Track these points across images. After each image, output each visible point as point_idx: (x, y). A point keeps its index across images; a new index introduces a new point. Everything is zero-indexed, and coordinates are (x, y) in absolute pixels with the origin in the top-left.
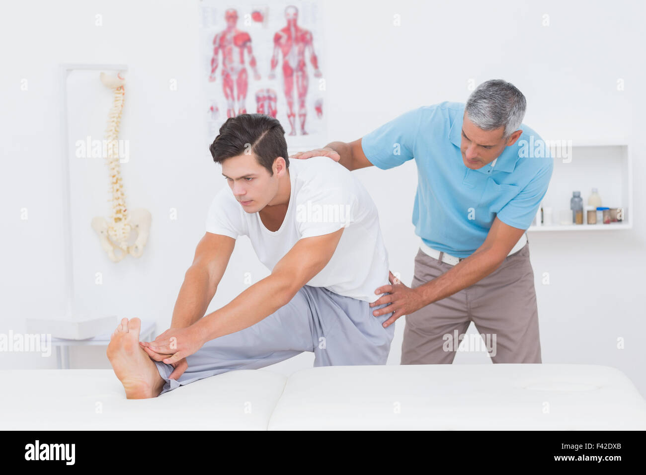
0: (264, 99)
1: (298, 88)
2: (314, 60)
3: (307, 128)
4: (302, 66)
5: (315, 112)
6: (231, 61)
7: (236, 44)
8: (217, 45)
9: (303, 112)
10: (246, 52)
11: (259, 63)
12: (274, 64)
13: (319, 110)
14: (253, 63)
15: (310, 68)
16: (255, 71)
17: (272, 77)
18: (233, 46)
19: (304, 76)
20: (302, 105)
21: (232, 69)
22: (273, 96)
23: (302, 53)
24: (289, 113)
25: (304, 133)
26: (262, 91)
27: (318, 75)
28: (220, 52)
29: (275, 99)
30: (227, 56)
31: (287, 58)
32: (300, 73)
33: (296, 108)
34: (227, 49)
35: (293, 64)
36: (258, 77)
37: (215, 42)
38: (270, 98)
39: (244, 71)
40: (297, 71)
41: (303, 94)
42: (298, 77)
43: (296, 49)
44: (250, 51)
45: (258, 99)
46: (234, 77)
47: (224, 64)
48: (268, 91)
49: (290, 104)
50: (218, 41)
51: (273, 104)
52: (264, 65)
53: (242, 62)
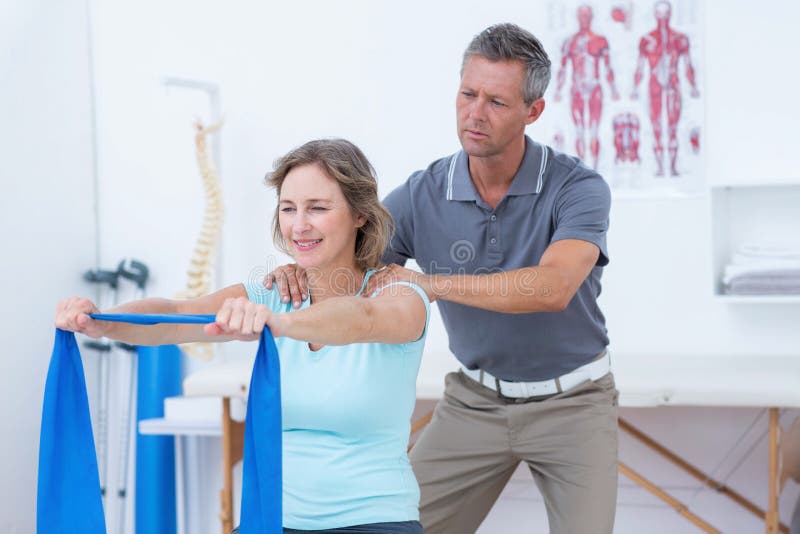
0: (624, 125)
1: (668, 112)
2: (691, 73)
3: (679, 167)
4: (674, 81)
5: (689, 145)
6: (582, 74)
7: (590, 53)
8: (566, 53)
9: (674, 144)
10: (602, 62)
11: (618, 78)
12: (638, 78)
13: (695, 142)
14: (611, 77)
15: (684, 85)
16: (613, 89)
17: (635, 96)
18: (585, 54)
19: (677, 98)
20: (673, 136)
21: (584, 85)
22: (634, 122)
23: (674, 64)
24: (656, 145)
25: (675, 173)
26: (621, 115)
27: (695, 94)
28: (569, 63)
29: (637, 128)
30: (578, 67)
31: (655, 71)
32: (671, 92)
33: (665, 139)
34: (577, 59)
35: (663, 79)
36: (616, 96)
37: (563, 50)
38: (631, 125)
39: (598, 88)
40: (668, 88)
41: (674, 119)
42: (668, 97)
43: (667, 59)
44: (607, 62)
45: (616, 126)
46: (586, 97)
47: (574, 80)
48: (629, 116)
49: (658, 135)
50: (567, 48)
51: (634, 134)
52: (624, 80)
53: (597, 76)
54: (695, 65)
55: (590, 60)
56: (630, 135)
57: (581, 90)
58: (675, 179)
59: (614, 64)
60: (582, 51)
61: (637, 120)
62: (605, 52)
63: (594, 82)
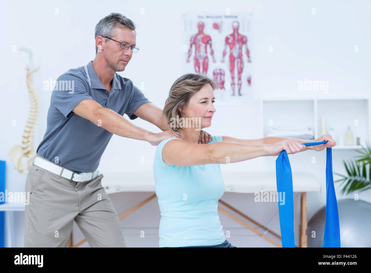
54: (250, 49)
55: (203, 45)
56: (221, 78)
57: (199, 58)
58: (240, 97)
59: (214, 47)
60: (199, 41)
61: (224, 71)
62: (210, 42)
63: (205, 55)
